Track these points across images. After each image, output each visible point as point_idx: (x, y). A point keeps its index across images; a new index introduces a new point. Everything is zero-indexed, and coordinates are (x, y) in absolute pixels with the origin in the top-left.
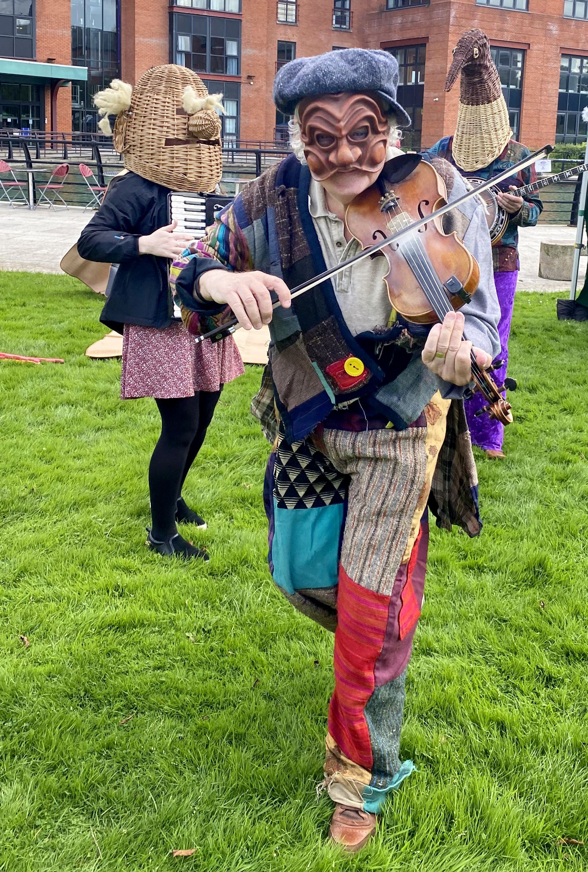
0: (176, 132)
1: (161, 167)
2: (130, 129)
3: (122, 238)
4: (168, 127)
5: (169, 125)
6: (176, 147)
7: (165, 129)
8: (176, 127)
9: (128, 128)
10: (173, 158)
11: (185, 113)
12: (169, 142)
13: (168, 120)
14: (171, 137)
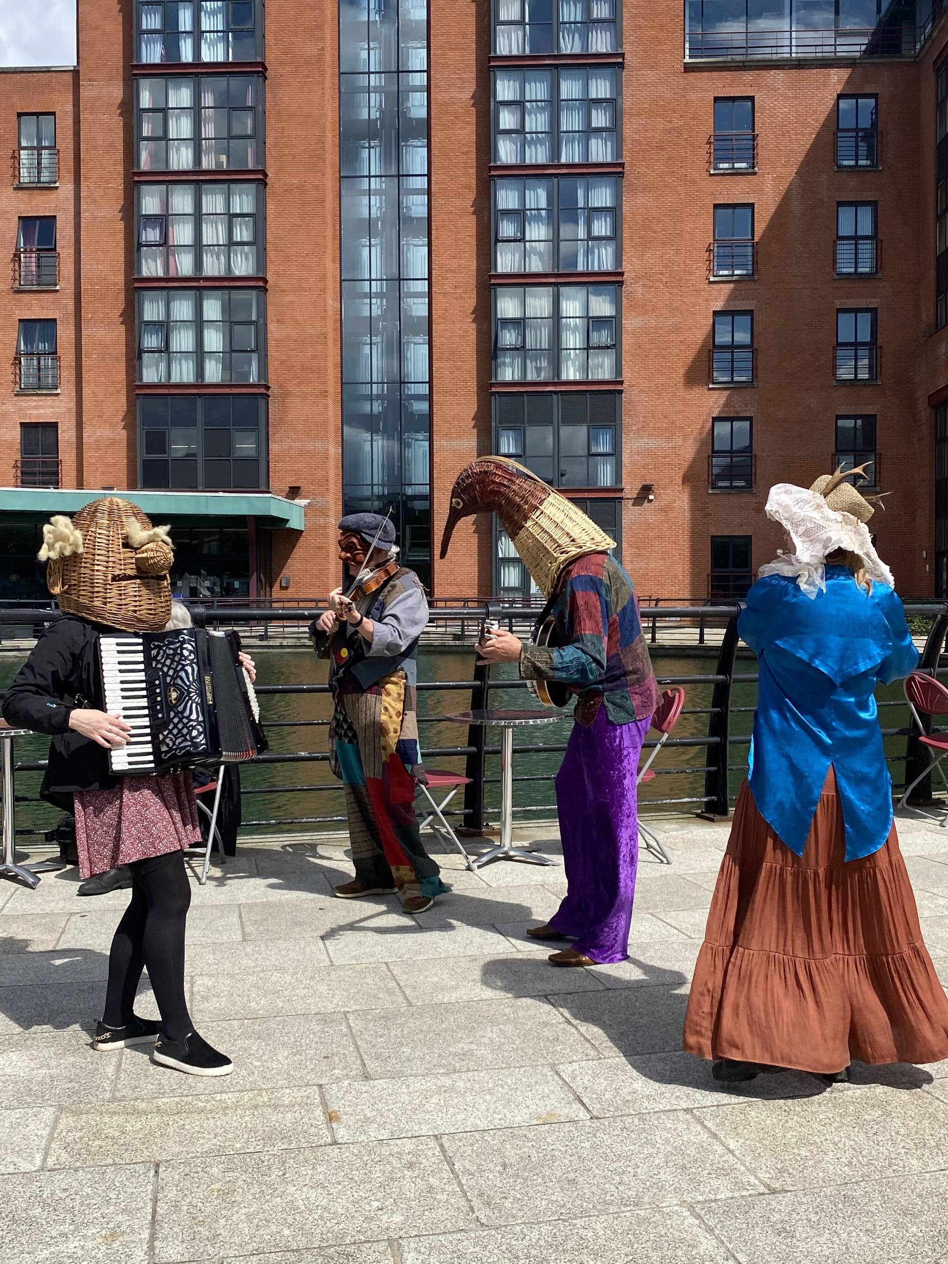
0: (123, 567)
1: (108, 605)
2: (69, 567)
3: (55, 706)
4: (114, 562)
5: (114, 560)
6: (124, 583)
7: (111, 564)
8: (122, 562)
9: (65, 568)
10: (121, 595)
11: (132, 547)
12: (115, 578)
13: (114, 554)
14: (117, 572)
